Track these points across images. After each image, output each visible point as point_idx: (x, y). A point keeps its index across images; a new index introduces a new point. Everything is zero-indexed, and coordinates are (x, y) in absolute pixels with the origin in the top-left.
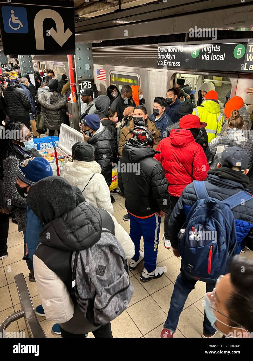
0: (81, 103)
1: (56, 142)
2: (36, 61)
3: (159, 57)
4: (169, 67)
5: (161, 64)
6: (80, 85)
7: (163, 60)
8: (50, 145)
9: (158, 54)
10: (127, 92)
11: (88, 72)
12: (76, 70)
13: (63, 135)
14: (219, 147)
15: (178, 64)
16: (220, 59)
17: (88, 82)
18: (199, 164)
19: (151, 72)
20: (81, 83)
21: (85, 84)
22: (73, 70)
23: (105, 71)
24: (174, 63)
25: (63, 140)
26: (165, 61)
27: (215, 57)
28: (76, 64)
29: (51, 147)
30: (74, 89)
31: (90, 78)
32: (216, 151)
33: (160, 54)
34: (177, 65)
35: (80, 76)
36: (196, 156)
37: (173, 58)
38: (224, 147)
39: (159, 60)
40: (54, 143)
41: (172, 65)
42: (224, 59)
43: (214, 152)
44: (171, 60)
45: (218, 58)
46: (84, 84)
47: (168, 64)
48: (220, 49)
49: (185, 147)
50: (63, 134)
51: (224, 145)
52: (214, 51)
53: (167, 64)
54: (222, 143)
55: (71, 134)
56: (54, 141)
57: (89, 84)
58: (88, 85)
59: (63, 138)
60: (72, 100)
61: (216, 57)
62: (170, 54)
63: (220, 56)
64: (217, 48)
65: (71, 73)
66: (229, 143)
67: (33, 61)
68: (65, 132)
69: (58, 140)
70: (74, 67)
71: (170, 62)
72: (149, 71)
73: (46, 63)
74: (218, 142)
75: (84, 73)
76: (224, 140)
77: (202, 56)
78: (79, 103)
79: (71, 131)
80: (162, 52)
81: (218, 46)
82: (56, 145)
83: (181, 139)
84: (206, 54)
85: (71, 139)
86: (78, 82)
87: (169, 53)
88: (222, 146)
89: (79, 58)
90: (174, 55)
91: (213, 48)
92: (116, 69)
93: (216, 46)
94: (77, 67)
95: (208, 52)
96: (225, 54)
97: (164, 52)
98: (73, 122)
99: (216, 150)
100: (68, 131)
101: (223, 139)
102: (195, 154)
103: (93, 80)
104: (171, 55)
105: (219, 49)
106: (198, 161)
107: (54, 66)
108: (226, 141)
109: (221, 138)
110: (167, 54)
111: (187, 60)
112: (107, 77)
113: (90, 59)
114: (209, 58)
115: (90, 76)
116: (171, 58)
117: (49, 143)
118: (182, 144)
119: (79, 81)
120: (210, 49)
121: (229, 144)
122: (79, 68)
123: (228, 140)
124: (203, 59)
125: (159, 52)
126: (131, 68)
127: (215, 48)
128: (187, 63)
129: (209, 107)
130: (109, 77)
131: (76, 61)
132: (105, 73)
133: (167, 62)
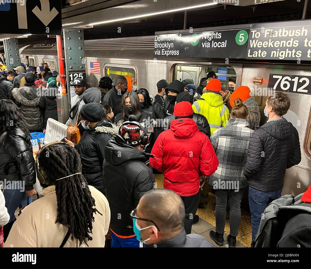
0: (71, 96)
1: (41, 139)
2: (24, 55)
3: (156, 46)
4: (167, 56)
5: (159, 53)
6: (70, 76)
7: (160, 49)
8: (35, 142)
9: (155, 43)
10: (121, 84)
11: (79, 62)
12: (66, 60)
13: (50, 131)
14: (221, 139)
15: (177, 53)
16: (222, 47)
17: (79, 74)
18: (208, 154)
19: (149, 64)
20: (72, 74)
21: (76, 76)
22: (63, 60)
23: (99, 64)
24: (173, 52)
25: (50, 136)
26: (163, 50)
27: (215, 44)
28: (66, 54)
29: (35, 145)
30: (63, 81)
31: (81, 69)
32: (218, 144)
33: (157, 43)
34: (175, 54)
35: (70, 67)
36: (204, 146)
37: (171, 47)
38: (226, 138)
39: (156, 49)
40: (39, 139)
41: (170, 54)
42: (225, 47)
43: (216, 145)
44: (169, 49)
45: (219, 46)
46: (74, 76)
47: (166, 53)
48: (221, 36)
49: (192, 137)
50: (50, 129)
51: (226, 137)
52: (215, 38)
53: (164, 53)
54: (224, 134)
55: (58, 129)
56: (40, 137)
57: (81, 75)
58: (79, 77)
59: (50, 134)
60: (61, 92)
61: (217, 45)
62: (168, 42)
63: (222, 43)
64: (218, 35)
65: (60, 64)
66: (231, 134)
67: (21, 56)
68: (52, 127)
69: (44, 137)
70: (64, 58)
71: (168, 51)
72: (146, 63)
73: (35, 57)
74: (220, 133)
75: (75, 64)
76: (226, 131)
77: (202, 43)
78: (68, 96)
79: (58, 126)
80: (159, 41)
81: (218, 33)
82: (42, 142)
83: (187, 129)
84: (206, 42)
85: (58, 134)
86: (67, 73)
87: (166, 42)
88: (224, 138)
89: (69, 48)
90: (173, 44)
91: (214, 35)
92: (111, 62)
93: (217, 33)
94: (67, 57)
95: (209, 40)
96: (226, 41)
97: (161, 41)
98: (62, 116)
99: (218, 142)
100: (55, 126)
101: (224, 130)
102: (203, 144)
103: (85, 71)
104: (169, 44)
105: (219, 36)
106: (206, 152)
107: (44, 60)
108: (229, 132)
109: (223, 129)
110: (165, 42)
111: (186, 48)
112: (102, 70)
113: (81, 49)
114: (209, 46)
115: (81, 67)
116: (169, 47)
117: (33, 140)
118: (188, 134)
119: (69, 72)
120: (210, 37)
121: (231, 136)
122: (70, 58)
123: (230, 131)
124: (203, 47)
125: (156, 41)
126: (128, 60)
127: (216, 35)
128: (186, 51)
129: (210, 100)
130: (104, 70)
131: (66, 50)
132: (99, 66)
133: (165, 51)
